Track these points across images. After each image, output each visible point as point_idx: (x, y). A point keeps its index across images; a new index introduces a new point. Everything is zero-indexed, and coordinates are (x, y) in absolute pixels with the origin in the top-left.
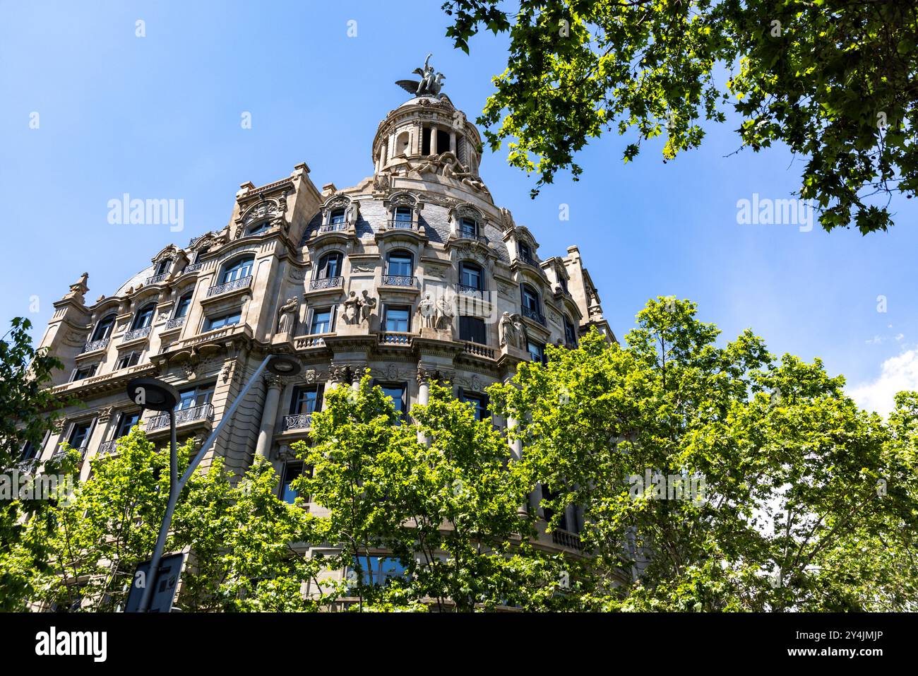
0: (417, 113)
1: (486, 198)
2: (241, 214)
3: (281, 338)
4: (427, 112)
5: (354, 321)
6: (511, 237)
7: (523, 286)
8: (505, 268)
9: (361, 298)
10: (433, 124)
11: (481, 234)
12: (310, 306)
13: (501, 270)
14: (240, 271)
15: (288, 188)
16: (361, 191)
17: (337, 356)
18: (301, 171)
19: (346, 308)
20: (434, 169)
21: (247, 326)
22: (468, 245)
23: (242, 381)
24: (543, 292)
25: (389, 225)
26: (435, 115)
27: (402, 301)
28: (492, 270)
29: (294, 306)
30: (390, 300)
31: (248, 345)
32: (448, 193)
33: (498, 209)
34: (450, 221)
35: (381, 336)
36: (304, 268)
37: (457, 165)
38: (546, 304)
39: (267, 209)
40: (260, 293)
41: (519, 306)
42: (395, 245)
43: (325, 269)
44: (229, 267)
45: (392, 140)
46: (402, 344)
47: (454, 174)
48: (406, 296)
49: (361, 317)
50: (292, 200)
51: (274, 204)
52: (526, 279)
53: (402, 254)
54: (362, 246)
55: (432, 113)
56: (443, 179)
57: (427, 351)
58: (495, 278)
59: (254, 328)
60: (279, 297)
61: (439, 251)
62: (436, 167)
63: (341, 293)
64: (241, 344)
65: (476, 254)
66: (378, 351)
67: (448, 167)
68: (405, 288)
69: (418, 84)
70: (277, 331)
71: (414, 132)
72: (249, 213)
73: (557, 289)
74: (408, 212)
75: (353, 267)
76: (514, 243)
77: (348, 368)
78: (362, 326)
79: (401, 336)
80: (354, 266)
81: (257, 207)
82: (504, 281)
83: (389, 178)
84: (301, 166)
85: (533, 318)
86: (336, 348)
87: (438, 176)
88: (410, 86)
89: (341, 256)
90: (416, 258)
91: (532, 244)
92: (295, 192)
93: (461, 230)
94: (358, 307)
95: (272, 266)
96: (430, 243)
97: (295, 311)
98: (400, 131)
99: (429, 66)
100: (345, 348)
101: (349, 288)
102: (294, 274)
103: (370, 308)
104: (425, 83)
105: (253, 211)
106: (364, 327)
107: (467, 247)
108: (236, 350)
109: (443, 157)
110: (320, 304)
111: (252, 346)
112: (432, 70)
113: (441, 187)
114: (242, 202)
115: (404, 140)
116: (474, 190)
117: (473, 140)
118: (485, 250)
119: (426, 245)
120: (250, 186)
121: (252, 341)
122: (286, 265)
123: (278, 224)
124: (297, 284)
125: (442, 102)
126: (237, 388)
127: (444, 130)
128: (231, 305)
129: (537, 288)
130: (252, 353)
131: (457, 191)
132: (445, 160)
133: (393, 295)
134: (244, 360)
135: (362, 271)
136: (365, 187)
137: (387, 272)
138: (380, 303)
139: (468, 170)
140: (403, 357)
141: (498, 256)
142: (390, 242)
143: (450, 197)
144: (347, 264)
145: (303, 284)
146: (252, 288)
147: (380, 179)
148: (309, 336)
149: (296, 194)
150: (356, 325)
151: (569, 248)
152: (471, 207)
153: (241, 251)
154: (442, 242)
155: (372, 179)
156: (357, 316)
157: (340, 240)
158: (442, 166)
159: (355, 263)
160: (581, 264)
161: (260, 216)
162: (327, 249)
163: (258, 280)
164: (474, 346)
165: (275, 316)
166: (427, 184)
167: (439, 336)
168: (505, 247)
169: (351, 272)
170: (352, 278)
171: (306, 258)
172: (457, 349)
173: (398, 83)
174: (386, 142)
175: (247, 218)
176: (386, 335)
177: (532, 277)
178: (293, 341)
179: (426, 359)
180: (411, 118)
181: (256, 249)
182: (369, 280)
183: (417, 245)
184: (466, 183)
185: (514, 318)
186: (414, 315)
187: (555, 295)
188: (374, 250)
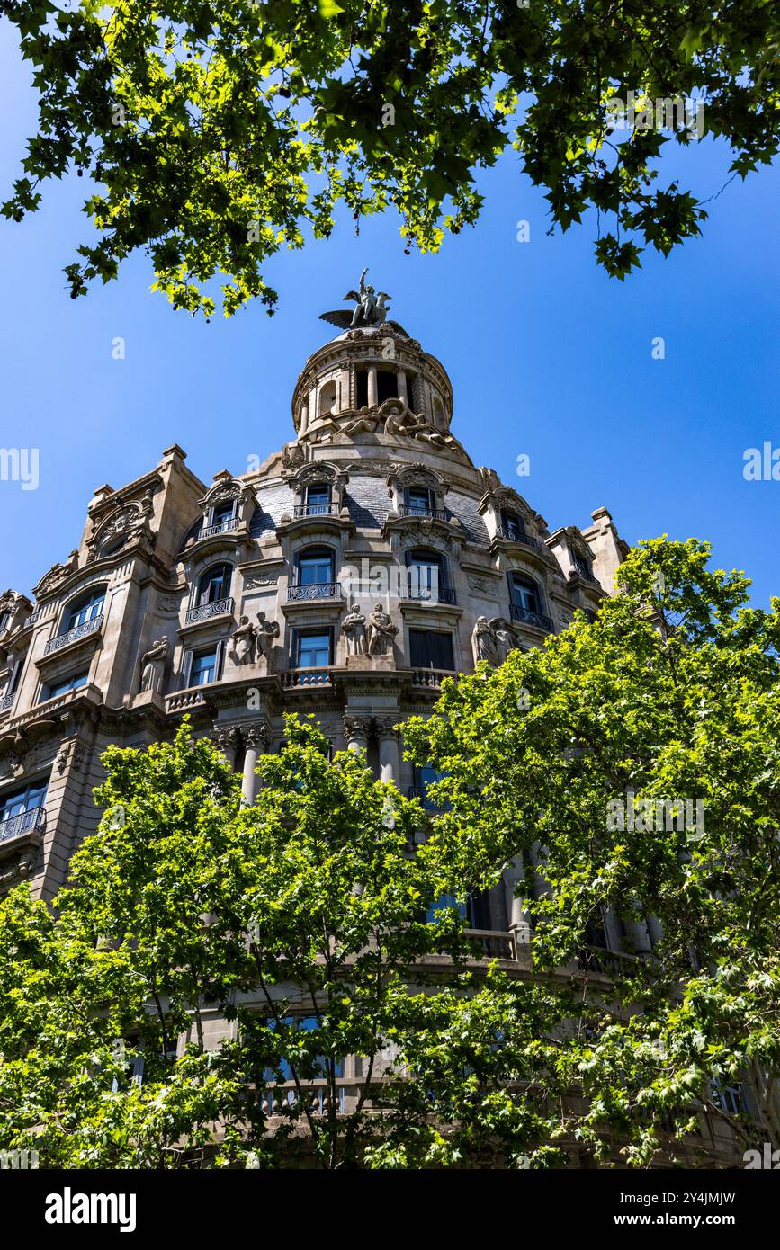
0: (345, 353)
1: (454, 457)
2: (93, 530)
3: (144, 699)
4: (359, 349)
5: (248, 659)
6: (489, 506)
7: (511, 577)
8: (480, 552)
9: (256, 623)
10: (369, 364)
11: (440, 507)
12: (186, 647)
13: (474, 555)
14: (89, 610)
15: (153, 483)
16: (266, 473)
17: (222, 715)
18: (171, 457)
19: (235, 642)
20: (370, 425)
21: (92, 688)
22: (418, 525)
23: (88, 769)
24: (546, 581)
25: (296, 513)
26: (372, 350)
27: (320, 620)
28: (458, 557)
29: (162, 649)
30: (302, 622)
31: (93, 715)
32: (393, 457)
33: (476, 471)
34: (391, 496)
35: (289, 676)
36: (177, 594)
37: (407, 414)
38: (553, 598)
39: (127, 519)
40: (112, 639)
41: (506, 607)
42: (307, 540)
43: (208, 591)
44: (76, 607)
45: (314, 396)
46: (320, 685)
47: (401, 428)
48: (325, 613)
49: (257, 653)
50: (159, 500)
51: (137, 510)
52: (516, 565)
53: (318, 552)
54: (260, 549)
55: (367, 348)
56: (385, 438)
57: (356, 689)
58: (463, 569)
59: (104, 689)
60: (141, 640)
61: (374, 540)
62: (374, 423)
63: (230, 621)
64: (83, 714)
65: (432, 538)
66: (283, 699)
67: (393, 420)
68: (323, 601)
69: (351, 313)
70: (140, 690)
71: (341, 379)
72: (104, 528)
73: (571, 574)
74: (325, 491)
75: (246, 581)
76: (493, 514)
77: (237, 730)
78: (257, 666)
79: (318, 672)
80: (248, 580)
81: (114, 518)
82: (479, 572)
83: (304, 449)
84: (171, 451)
85: (530, 622)
86: (220, 703)
87: (378, 436)
88: (340, 318)
89: (229, 569)
90: (339, 555)
91: (525, 512)
92: (163, 488)
93: (406, 506)
94: (253, 638)
95: (130, 596)
96: (359, 530)
97: (165, 657)
98: (323, 382)
99: (367, 285)
100: (232, 701)
101: (242, 613)
102: (164, 604)
103: (270, 638)
104: (362, 311)
105: (110, 525)
106: (260, 667)
107: (416, 528)
108: (77, 724)
109: (385, 407)
110: (201, 642)
111: (99, 714)
112: (371, 291)
113: (382, 450)
114: (95, 514)
115: (329, 393)
116: (434, 447)
117: (435, 378)
118: (444, 529)
119: (353, 535)
120: (107, 490)
121: (100, 709)
122: (151, 592)
123: (136, 536)
124: (168, 619)
125: (382, 331)
126: (81, 779)
127: (388, 369)
128: (76, 661)
129: (536, 576)
130: (101, 725)
131: (407, 453)
132: (387, 411)
133: (306, 613)
134: (90, 738)
135: (259, 585)
136: (272, 466)
137: (295, 582)
138: (287, 629)
139: (424, 420)
140: (322, 704)
141: (468, 536)
142: (299, 537)
143: (397, 462)
144: (237, 578)
145: (177, 617)
146: (102, 633)
147: (290, 453)
148: (187, 690)
149: (165, 491)
150: (249, 666)
151: (593, 513)
152: (421, 470)
153: (89, 583)
154: (379, 527)
155: (280, 454)
156: (252, 652)
157: (225, 545)
158: (383, 420)
159: (249, 575)
160: (615, 534)
161: (118, 530)
162: (209, 561)
163: (111, 619)
164: (434, 674)
165: (135, 669)
166: (361, 448)
167: (375, 665)
168: (482, 523)
169: (244, 589)
170: (246, 598)
171: (182, 579)
172: (401, 681)
173: (323, 317)
174: (306, 400)
175: (101, 535)
176: (297, 675)
177: (526, 561)
178: (163, 701)
179: (357, 703)
180: (338, 360)
181: (108, 577)
182: (270, 598)
183: (339, 536)
184: (421, 439)
185: (495, 625)
186: (339, 639)
187: (568, 584)
188: (277, 553)
